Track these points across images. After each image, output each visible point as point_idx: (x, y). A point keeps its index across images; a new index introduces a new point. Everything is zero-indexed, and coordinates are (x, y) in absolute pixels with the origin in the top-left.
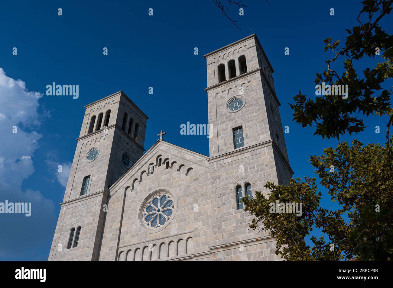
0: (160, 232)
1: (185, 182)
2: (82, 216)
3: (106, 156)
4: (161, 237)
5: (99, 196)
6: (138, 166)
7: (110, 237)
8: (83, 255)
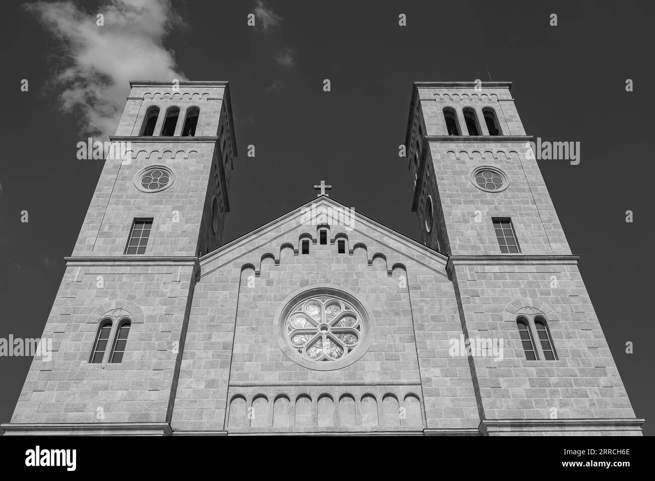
0: (339, 371)
1: (387, 286)
2: (132, 298)
3: (194, 191)
4: (342, 382)
5: (183, 266)
6: (271, 230)
7: (207, 358)
8: (141, 385)
